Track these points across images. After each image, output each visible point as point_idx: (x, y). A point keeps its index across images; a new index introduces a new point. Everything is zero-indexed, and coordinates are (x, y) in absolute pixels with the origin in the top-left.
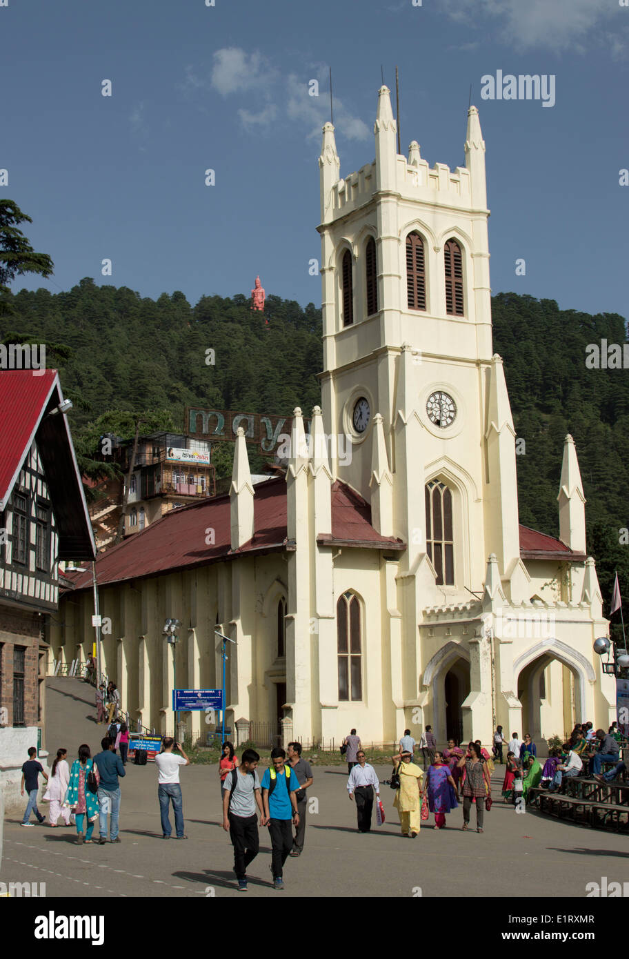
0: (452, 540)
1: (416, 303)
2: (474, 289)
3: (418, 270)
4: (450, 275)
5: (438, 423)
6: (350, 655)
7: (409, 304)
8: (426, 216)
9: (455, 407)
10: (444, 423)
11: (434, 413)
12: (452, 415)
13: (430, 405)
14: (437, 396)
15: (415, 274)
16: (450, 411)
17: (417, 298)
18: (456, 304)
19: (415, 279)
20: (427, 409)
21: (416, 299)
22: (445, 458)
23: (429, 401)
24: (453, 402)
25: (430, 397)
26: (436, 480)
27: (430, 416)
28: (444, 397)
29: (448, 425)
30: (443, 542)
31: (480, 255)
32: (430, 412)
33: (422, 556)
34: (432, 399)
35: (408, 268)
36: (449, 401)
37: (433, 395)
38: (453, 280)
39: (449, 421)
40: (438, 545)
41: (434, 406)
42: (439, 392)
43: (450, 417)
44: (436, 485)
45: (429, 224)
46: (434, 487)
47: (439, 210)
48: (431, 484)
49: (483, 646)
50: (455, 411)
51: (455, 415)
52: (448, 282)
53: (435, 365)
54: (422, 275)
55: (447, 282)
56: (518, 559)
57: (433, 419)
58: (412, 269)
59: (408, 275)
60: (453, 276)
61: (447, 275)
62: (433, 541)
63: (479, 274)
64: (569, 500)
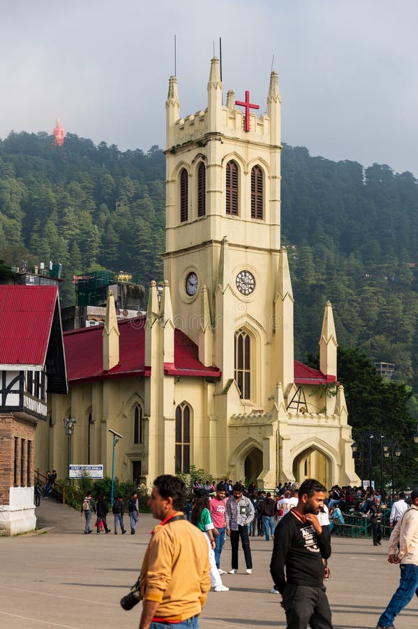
0: (249, 370)
1: (231, 210)
2: (270, 201)
3: (234, 187)
5: (243, 292)
6: (183, 444)
7: (227, 212)
8: (240, 149)
9: (254, 281)
10: (247, 292)
11: (241, 285)
12: (252, 286)
13: (238, 280)
14: (243, 274)
15: (232, 190)
16: (251, 284)
17: (233, 206)
18: (258, 212)
19: (231, 194)
20: (236, 282)
21: (231, 208)
22: (248, 315)
23: (238, 277)
24: (253, 278)
25: (239, 274)
26: (240, 330)
27: (238, 287)
28: (247, 274)
29: (249, 293)
30: (244, 371)
31: (275, 177)
32: (238, 284)
33: (231, 381)
34: (240, 276)
35: (227, 186)
36: (251, 277)
37: (241, 273)
38: (256, 194)
39: (250, 290)
40: (241, 373)
41: (241, 280)
42: (245, 272)
43: (251, 288)
44: (240, 333)
45: (243, 155)
47: (250, 146)
48: (237, 332)
50: (254, 284)
51: (254, 287)
53: (242, 252)
54: (236, 191)
55: (252, 195)
56: (293, 383)
57: (240, 289)
58: (229, 186)
59: (227, 191)
60: (256, 191)
61: (253, 190)
62: (237, 370)
63: (273, 190)
64: (327, 344)
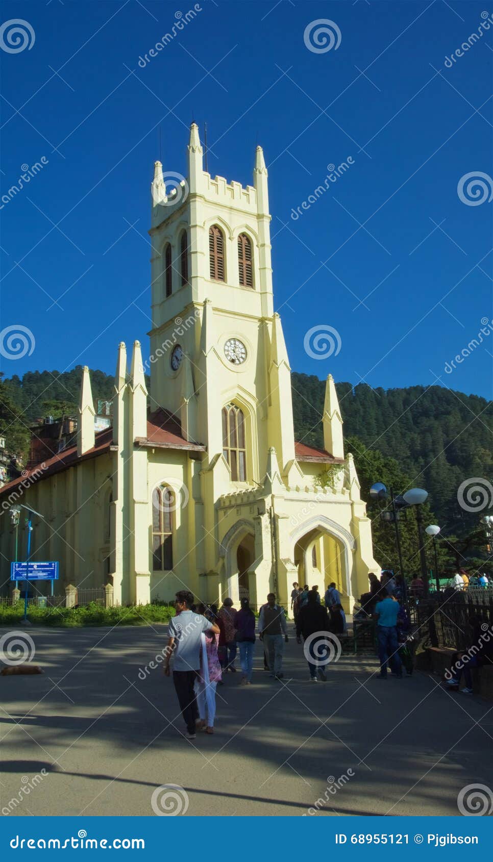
0: (244, 447)
1: (217, 275)
2: (260, 269)
3: (218, 252)
4: (242, 259)
5: (233, 361)
6: (163, 533)
7: (211, 276)
8: (225, 215)
9: (246, 351)
10: (237, 362)
11: (230, 354)
12: (244, 356)
13: (226, 348)
14: (232, 342)
15: (216, 255)
16: (242, 353)
17: (218, 271)
18: (247, 279)
19: (216, 259)
20: (225, 350)
21: (216, 273)
22: (240, 387)
23: (226, 345)
24: (245, 347)
25: (227, 342)
26: (231, 403)
27: (226, 356)
28: (237, 343)
29: (240, 363)
30: (238, 449)
31: (264, 246)
32: (226, 353)
33: (218, 456)
34: (228, 344)
35: (210, 250)
36: (241, 346)
37: (229, 340)
38: (244, 262)
39: (241, 360)
40: (234, 452)
41: (230, 349)
42: (233, 339)
43: (242, 357)
45: (227, 221)
46: (231, 408)
47: (234, 212)
48: (227, 407)
49: (265, 520)
50: (246, 354)
51: (246, 357)
52: (241, 265)
53: (230, 319)
54: (222, 257)
55: (239, 263)
56: (293, 460)
57: (229, 358)
58: (213, 251)
59: (211, 255)
60: (244, 259)
61: (240, 257)
62: (230, 449)
63: (263, 259)
64: (331, 419)
